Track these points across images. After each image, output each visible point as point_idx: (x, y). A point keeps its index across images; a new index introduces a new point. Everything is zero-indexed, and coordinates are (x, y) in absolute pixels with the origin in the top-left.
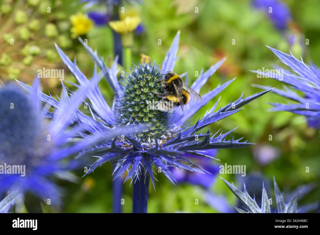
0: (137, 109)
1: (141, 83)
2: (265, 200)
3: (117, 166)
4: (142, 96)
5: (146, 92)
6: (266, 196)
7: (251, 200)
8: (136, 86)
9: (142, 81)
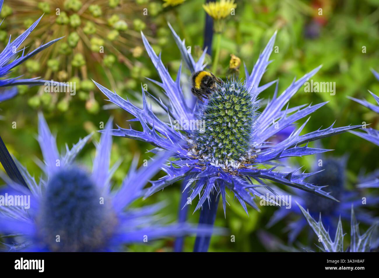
0: (218, 129)
1: (226, 104)
2: (339, 234)
3: (189, 182)
4: (225, 118)
5: (231, 115)
6: (341, 231)
7: (324, 232)
8: (220, 107)
9: (228, 103)
